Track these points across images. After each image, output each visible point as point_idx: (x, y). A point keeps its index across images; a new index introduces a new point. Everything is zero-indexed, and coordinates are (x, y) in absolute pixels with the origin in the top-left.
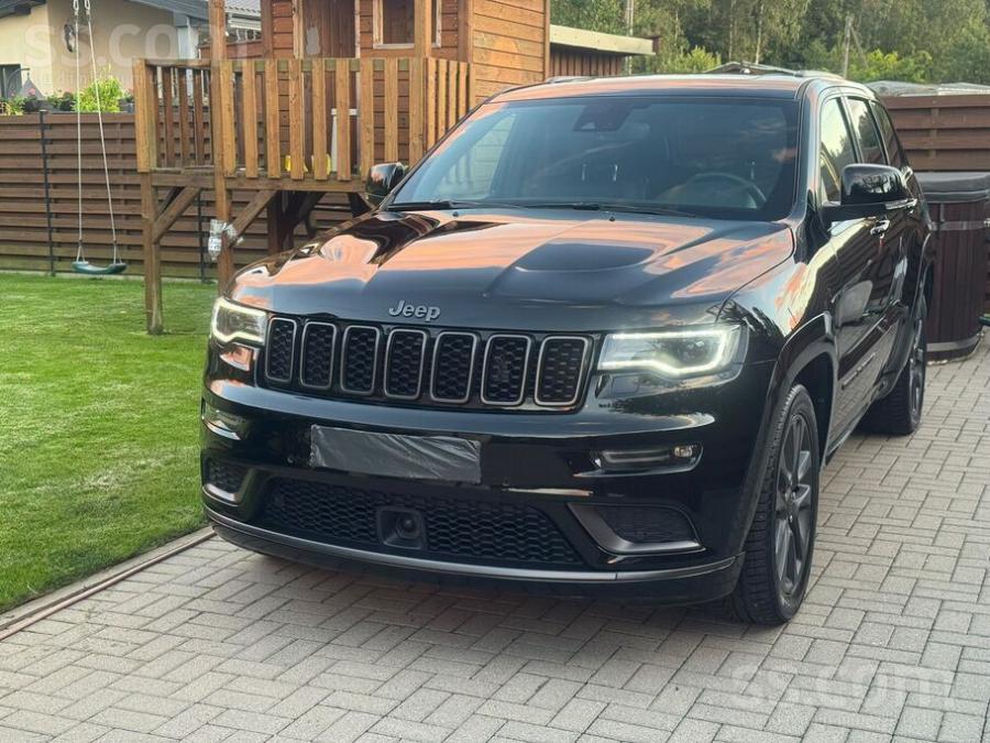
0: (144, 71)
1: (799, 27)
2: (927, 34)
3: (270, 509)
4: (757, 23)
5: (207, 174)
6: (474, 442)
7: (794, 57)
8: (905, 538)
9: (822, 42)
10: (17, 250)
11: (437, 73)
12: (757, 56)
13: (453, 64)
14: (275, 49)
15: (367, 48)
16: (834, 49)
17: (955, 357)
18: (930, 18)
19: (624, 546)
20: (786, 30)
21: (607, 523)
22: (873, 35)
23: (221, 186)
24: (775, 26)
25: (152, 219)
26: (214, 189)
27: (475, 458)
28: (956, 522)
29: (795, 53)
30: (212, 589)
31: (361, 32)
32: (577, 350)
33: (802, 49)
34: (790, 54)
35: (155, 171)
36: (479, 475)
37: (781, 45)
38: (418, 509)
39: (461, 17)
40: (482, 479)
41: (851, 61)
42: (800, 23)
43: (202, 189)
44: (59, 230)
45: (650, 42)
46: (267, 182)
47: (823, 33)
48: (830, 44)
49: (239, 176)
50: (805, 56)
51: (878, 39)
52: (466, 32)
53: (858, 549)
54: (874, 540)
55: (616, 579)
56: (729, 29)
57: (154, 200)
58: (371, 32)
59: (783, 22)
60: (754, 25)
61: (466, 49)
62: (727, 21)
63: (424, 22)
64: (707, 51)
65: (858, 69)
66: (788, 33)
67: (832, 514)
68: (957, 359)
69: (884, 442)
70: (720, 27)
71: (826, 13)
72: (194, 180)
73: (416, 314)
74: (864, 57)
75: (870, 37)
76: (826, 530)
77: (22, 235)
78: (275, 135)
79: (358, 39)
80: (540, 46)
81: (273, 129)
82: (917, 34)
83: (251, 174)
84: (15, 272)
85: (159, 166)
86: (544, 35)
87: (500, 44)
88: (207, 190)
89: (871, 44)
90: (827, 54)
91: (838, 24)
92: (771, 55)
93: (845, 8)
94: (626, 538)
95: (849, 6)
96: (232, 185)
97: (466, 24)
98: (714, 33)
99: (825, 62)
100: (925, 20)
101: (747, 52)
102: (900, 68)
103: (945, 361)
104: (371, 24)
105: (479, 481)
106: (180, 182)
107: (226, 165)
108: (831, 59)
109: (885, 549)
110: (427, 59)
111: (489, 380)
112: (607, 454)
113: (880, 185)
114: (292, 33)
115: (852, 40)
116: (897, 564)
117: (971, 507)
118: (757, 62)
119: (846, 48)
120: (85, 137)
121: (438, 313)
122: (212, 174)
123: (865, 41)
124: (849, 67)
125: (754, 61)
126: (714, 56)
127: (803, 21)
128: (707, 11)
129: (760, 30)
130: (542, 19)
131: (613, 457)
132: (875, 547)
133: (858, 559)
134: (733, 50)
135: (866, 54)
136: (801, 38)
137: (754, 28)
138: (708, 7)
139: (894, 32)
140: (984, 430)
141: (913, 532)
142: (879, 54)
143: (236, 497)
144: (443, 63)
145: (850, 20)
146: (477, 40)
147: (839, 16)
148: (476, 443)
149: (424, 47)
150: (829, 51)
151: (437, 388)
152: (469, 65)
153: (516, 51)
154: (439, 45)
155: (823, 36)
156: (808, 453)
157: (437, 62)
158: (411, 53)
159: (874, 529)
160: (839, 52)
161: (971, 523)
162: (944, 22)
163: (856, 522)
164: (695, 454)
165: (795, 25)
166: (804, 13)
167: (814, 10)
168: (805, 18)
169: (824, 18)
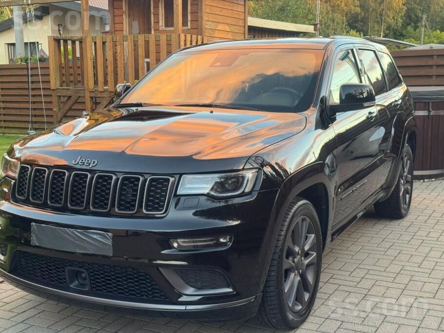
0: (53, 42)
1: (401, 21)
3: (19, 266)
4: (381, 19)
5: (81, 90)
6: (109, 234)
7: (399, 34)
8: (378, 278)
9: (412, 27)
10: (17, 125)
11: (185, 41)
12: (382, 34)
13: (194, 37)
14: (115, 31)
15: (157, 30)
16: (418, 30)
17: (439, 177)
19: (190, 290)
20: (395, 22)
21: (181, 278)
22: (436, 23)
23: (88, 95)
24: (391, 21)
25: (57, 111)
26: (84, 97)
27: (110, 242)
28: (409, 268)
29: (400, 32)
30: (7, 303)
31: (154, 22)
32: (167, 183)
33: (403, 30)
34: (397, 33)
35: (59, 89)
36: (112, 251)
37: (393, 29)
38: (85, 269)
39: (199, 14)
40: (113, 254)
41: (425, 35)
42: (402, 19)
43: (80, 97)
44: (35, 116)
45: (313, 27)
46: (108, 93)
48: (416, 28)
49: (96, 90)
50: (404, 33)
51: (438, 25)
52: (202, 21)
53: (352, 283)
54: (362, 278)
55: (186, 310)
56: (368, 22)
57: (58, 102)
58: (158, 22)
59: (394, 18)
60: (380, 20)
61: (202, 29)
62: (368, 18)
63: (178, 16)
64: (356, 32)
65: (428, 39)
66: (396, 23)
67: (346, 263)
68: (440, 178)
69: (388, 223)
70: (364, 21)
71: (415, 14)
72: (76, 93)
73: (85, 163)
74: (431, 34)
75: (435, 24)
76: (340, 272)
77: (19, 118)
78: (111, 70)
79: (152, 26)
80: (243, 28)
81: (110, 69)
83: (100, 89)
84: (16, 135)
85: (61, 86)
86: (245, 22)
87: (220, 27)
88: (82, 97)
89: (435, 27)
90: (414, 32)
91: (420, 19)
92: (388, 33)
93: (423, 11)
94: (192, 286)
95: (425, 10)
96: (93, 95)
97: (202, 18)
98: (362, 24)
99: (413, 36)
101: (377, 32)
103: (433, 179)
104: (158, 18)
105: (112, 255)
106: (69, 93)
107: (89, 85)
108: (416, 35)
109: (366, 284)
110: (180, 34)
111: (120, 200)
112: (179, 240)
113: (362, 93)
114: (123, 23)
115: (425, 26)
116: (369, 293)
117: (419, 260)
118: (382, 36)
119: (423, 29)
120: (42, 73)
121: (96, 163)
122: (84, 90)
123: (432, 26)
124: (424, 38)
125: (380, 36)
126: (360, 34)
127: (403, 18)
128: (359, 14)
129: (383, 22)
130: (243, 15)
131: (184, 242)
132: (361, 282)
133: (350, 289)
134: (371, 30)
135: (432, 32)
136: (402, 25)
137: (380, 21)
138: (359, 12)
140: (441, 217)
141: (385, 274)
142: (438, 32)
143: (4, 259)
144: (189, 36)
145: (425, 17)
146: (207, 25)
147: (420, 15)
148: (110, 234)
149: (178, 29)
150: (415, 31)
151: (94, 203)
152: (203, 37)
153: (230, 31)
154: (189, 28)
155: (413, 24)
156: (313, 236)
157: (185, 36)
158: (172, 32)
159: (365, 272)
160: (420, 31)
161: (417, 269)
163: (357, 268)
164: (230, 241)
165: (399, 19)
166: (403, 14)
167: (408, 13)
168: (404, 16)
169: (413, 16)
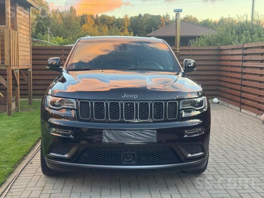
1: (35, 29)
2: (68, 33)
6: (155, 131)
9: (41, 33)
18: (68, 29)
21: (185, 150)
33: (36, 35)
34: (32, 36)
47: (41, 31)
48: (43, 34)
50: (37, 37)
51: (55, 34)
65: (52, 41)
74: (54, 38)
75: (53, 33)
82: (65, 33)
91: (45, 29)
100: (67, 29)
102: (65, 41)
110: (10, 30)
115: (50, 34)
119: (49, 36)
124: (50, 40)
131: (187, 132)
136: (35, 32)
139: (59, 32)
142: (58, 37)
145: (49, 28)
147: (45, 27)
150: (43, 36)
160: (46, 36)
162: (71, 30)
165: (33, 28)
166: (35, 26)
167: (38, 25)
168: (36, 27)
169: (41, 28)
